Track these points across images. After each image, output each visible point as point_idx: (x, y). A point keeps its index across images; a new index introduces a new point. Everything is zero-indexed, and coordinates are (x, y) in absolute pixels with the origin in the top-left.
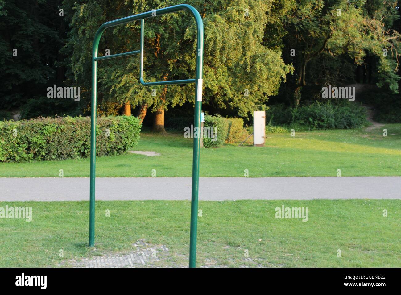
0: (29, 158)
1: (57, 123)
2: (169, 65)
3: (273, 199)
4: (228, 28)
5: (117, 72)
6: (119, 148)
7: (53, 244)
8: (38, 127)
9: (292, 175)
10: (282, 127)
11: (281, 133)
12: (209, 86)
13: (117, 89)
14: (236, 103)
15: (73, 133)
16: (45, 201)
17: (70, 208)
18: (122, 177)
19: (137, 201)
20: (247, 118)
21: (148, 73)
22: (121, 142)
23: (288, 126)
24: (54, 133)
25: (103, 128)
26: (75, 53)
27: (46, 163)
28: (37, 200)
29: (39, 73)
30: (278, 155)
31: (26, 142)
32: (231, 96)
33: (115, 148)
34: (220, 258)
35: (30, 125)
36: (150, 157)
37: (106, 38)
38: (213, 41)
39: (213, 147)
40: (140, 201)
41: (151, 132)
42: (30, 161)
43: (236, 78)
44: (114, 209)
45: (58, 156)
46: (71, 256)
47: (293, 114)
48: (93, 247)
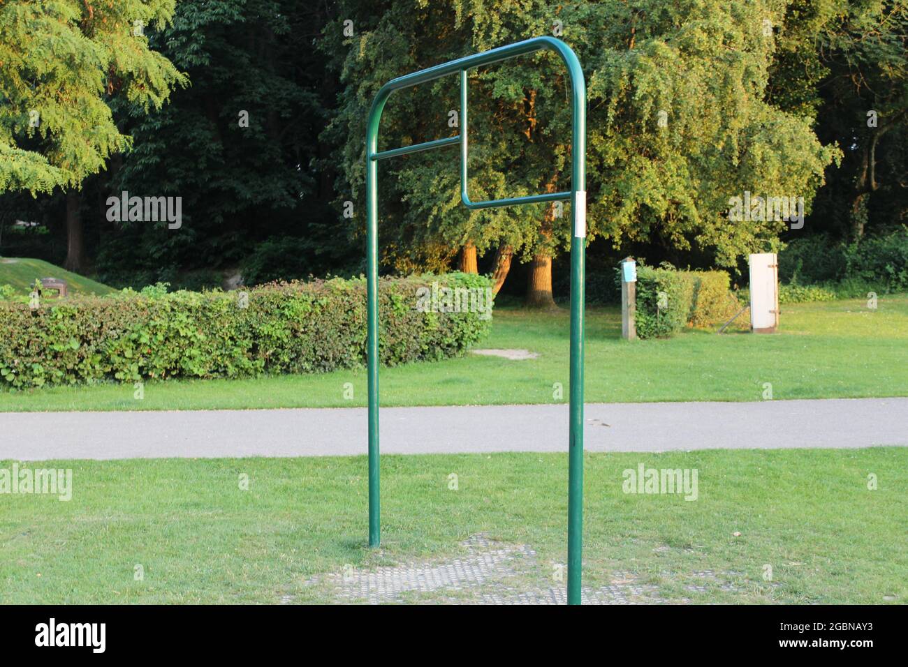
0: (256, 370)
1: (313, 292)
2: (557, 157)
3: (776, 448)
4: (686, 68)
5: (443, 178)
6: (446, 343)
7: (297, 542)
8: (272, 303)
9: (831, 395)
10: (823, 287)
11: (819, 303)
12: (648, 201)
13: (443, 215)
14: (711, 237)
15: (347, 312)
16: (284, 456)
17: (335, 471)
18: (450, 405)
19: (476, 455)
20: (736, 270)
21: (510, 177)
22: (451, 330)
23: (836, 286)
24: (307, 315)
25: (412, 301)
26: (351, 139)
27: (291, 379)
28: (269, 455)
29: (279, 185)
30: (807, 351)
31: (249, 334)
32: (698, 221)
33: (438, 344)
34: (644, 570)
35: (256, 298)
36: (516, 361)
37: (416, 104)
38: (652, 100)
39: (657, 337)
40: (482, 454)
41: (522, 307)
42: (259, 375)
43: (708, 180)
44: (427, 472)
45: (316, 363)
46: (333, 567)
47: (847, 256)
48: (378, 549)
